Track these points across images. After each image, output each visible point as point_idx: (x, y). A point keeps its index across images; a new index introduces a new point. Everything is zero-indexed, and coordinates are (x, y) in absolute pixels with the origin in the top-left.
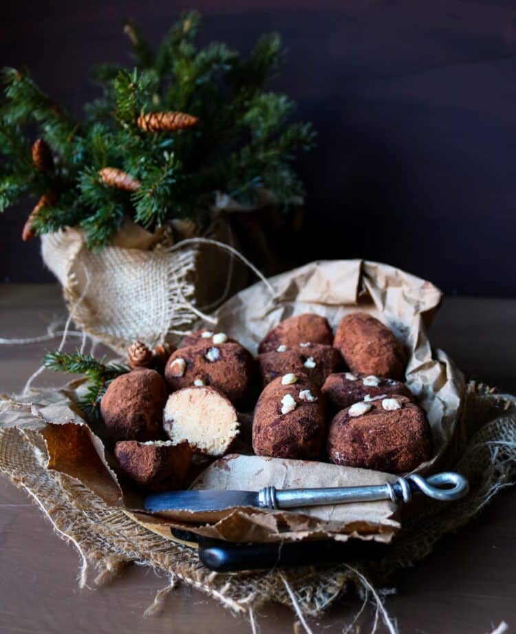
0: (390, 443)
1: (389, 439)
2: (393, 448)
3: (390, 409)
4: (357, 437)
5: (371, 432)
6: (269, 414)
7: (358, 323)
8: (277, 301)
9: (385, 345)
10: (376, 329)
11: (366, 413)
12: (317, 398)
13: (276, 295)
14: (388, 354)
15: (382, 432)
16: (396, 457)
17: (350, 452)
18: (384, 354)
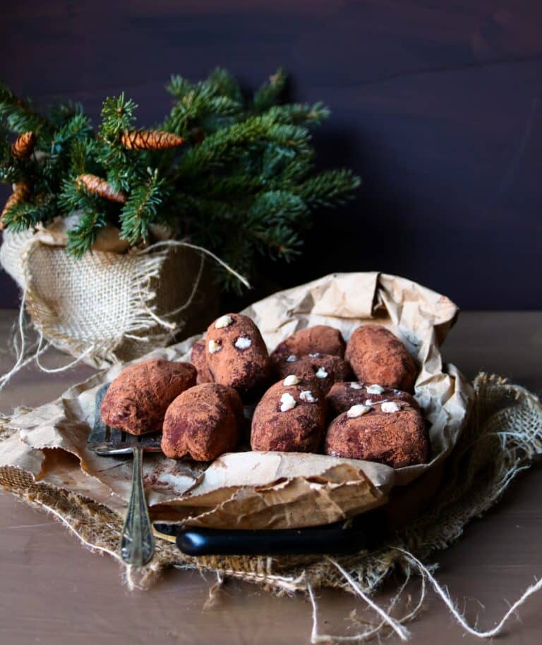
0: (386, 443)
1: (384, 439)
2: (388, 448)
3: (388, 412)
4: (353, 437)
5: (366, 431)
6: (269, 411)
7: (369, 333)
8: (291, 313)
9: (394, 355)
10: (386, 339)
11: (364, 414)
12: (317, 399)
13: (290, 307)
14: (396, 364)
15: (377, 432)
16: (391, 458)
17: (346, 452)
18: (392, 364)
